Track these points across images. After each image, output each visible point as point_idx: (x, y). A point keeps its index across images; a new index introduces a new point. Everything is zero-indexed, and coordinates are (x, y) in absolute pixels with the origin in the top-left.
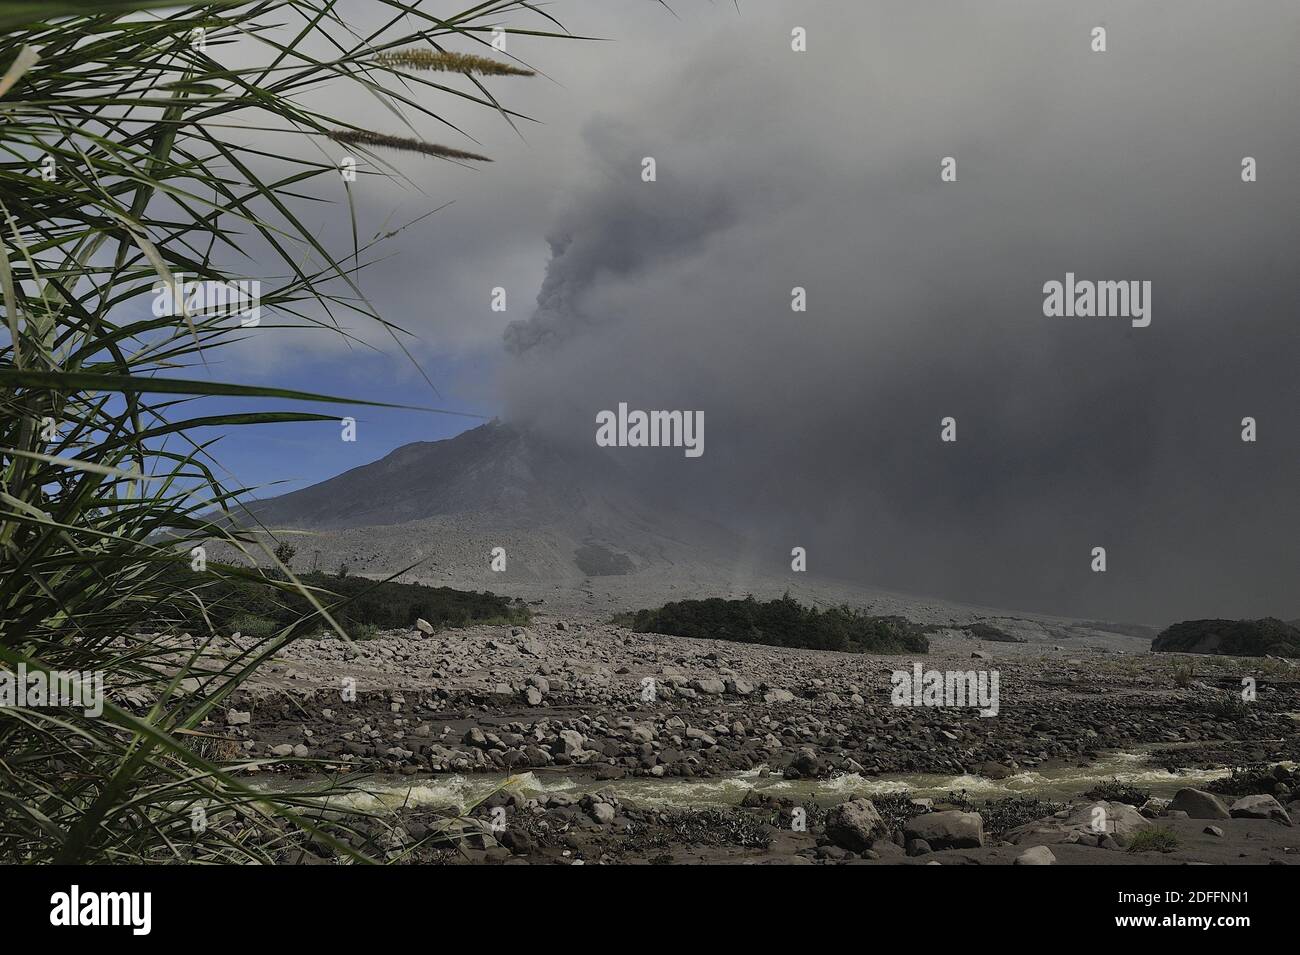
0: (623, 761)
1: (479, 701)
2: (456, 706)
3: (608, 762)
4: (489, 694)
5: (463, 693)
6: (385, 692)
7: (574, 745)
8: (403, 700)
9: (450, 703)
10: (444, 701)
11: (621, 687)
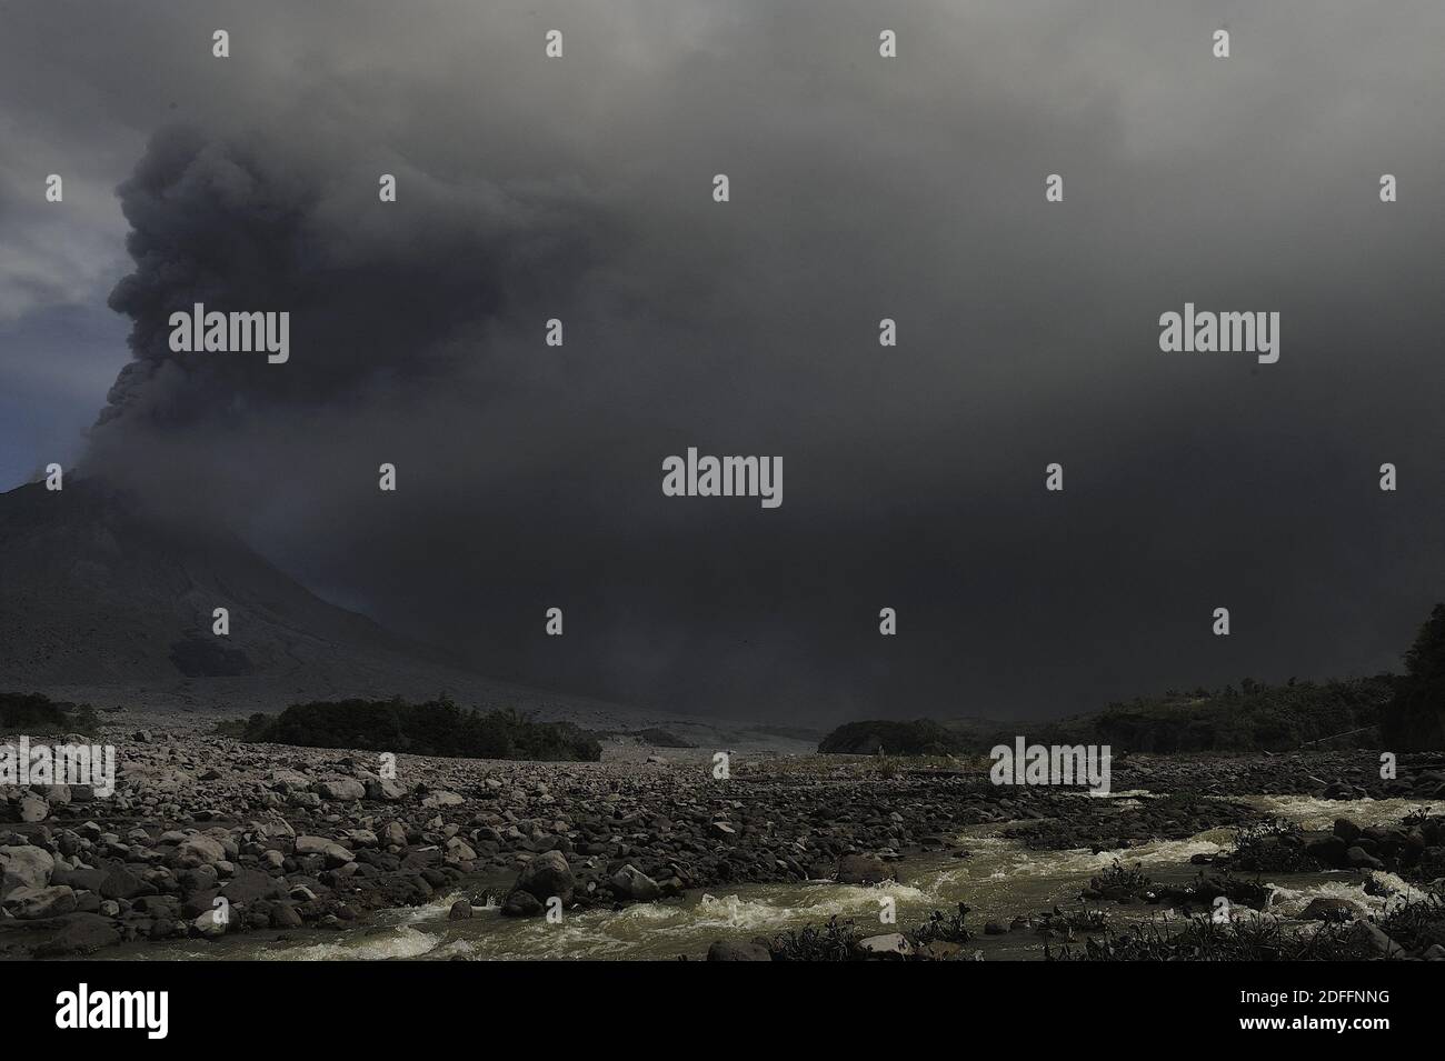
3: (100, 911)
7: (25, 876)
11: (199, 792)
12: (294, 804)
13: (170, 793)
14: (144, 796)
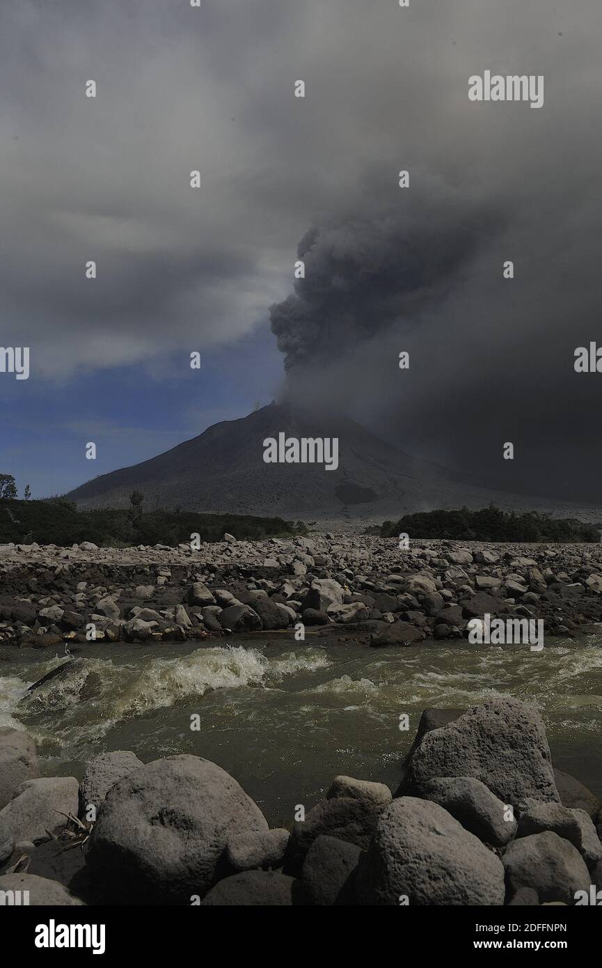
0: (405, 618)
1: (247, 574)
2: (225, 580)
3: (383, 619)
4: (257, 567)
5: (231, 567)
6: (152, 566)
7: (332, 597)
8: (169, 574)
9: (219, 576)
10: (213, 575)
11: (380, 559)
12: (432, 565)
13: (365, 559)
14: (352, 561)
